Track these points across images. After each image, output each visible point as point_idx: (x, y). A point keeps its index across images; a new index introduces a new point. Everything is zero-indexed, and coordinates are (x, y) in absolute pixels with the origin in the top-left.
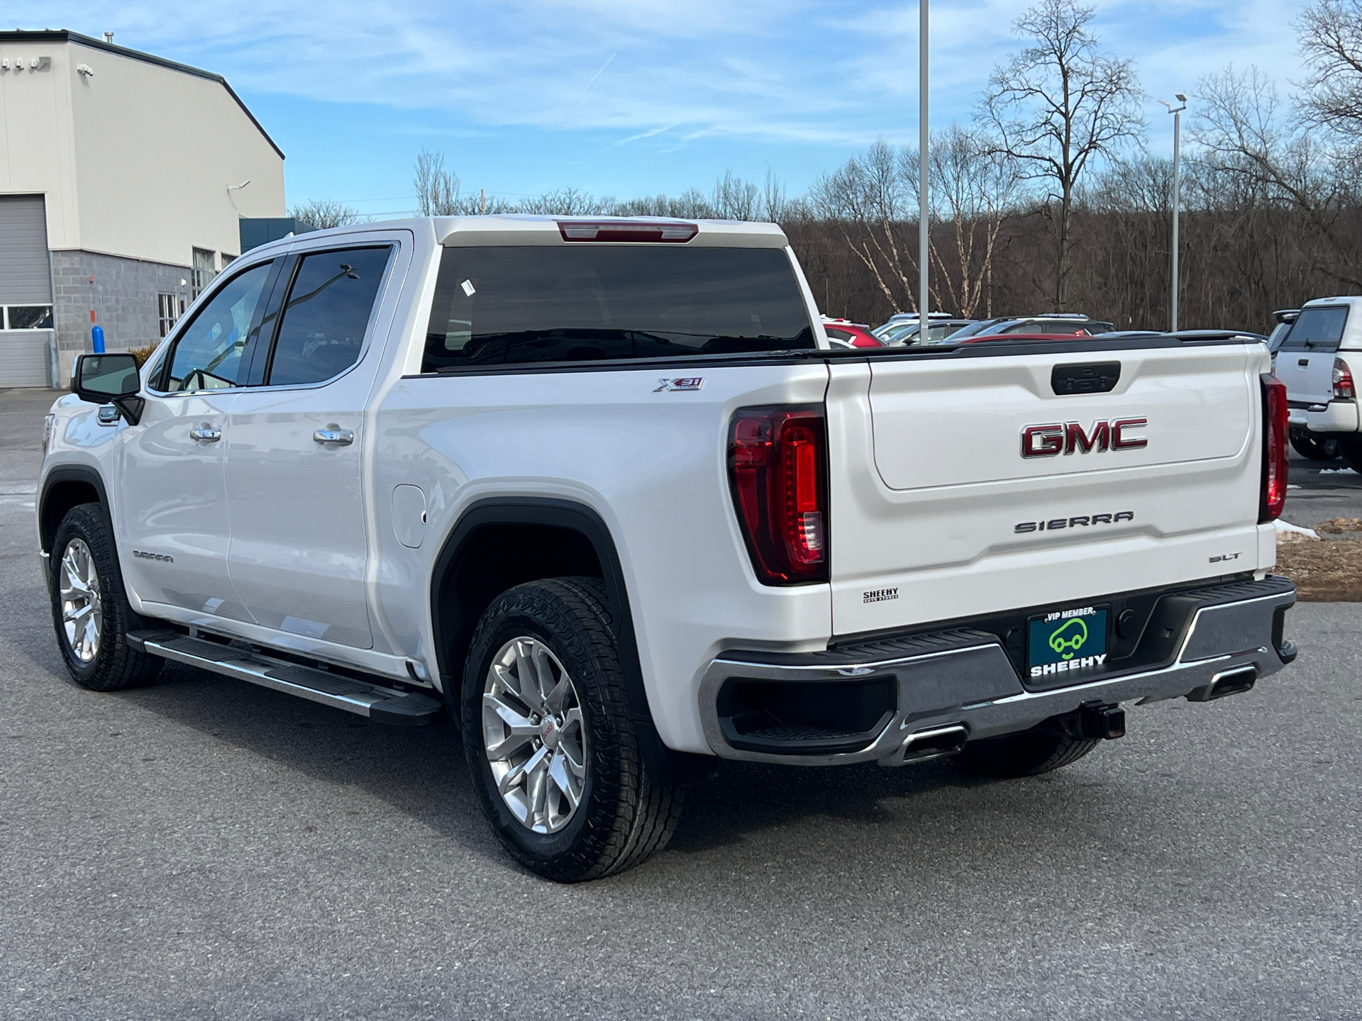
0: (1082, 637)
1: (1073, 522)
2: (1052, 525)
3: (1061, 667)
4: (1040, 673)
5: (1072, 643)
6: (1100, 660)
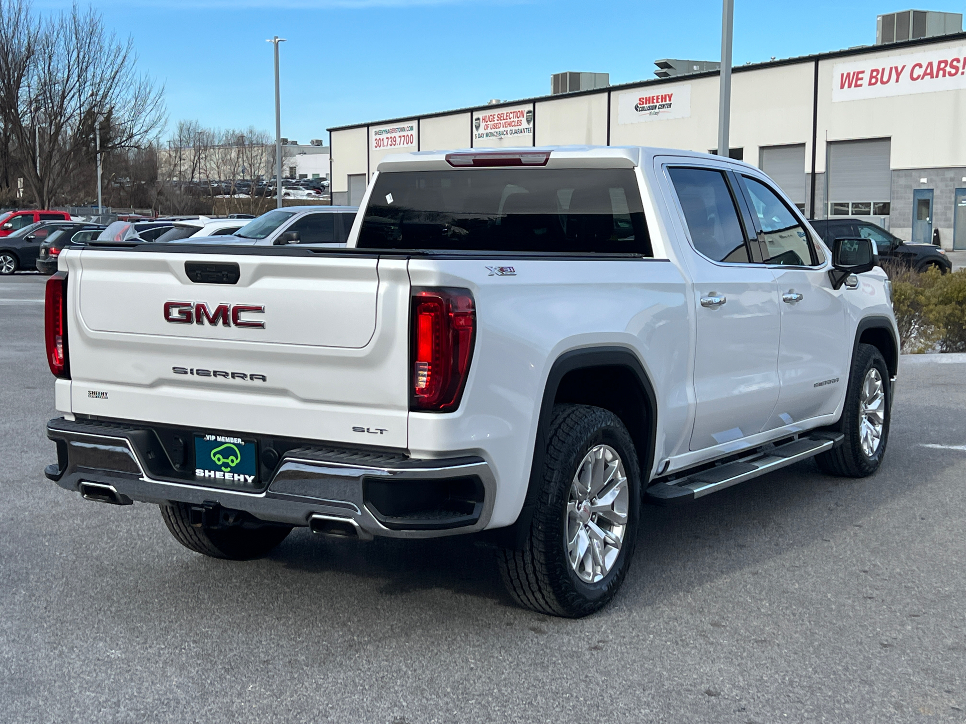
0: (237, 459)
1: (215, 373)
2: (199, 372)
3: (219, 475)
4: (202, 475)
5: (229, 461)
6: (250, 479)
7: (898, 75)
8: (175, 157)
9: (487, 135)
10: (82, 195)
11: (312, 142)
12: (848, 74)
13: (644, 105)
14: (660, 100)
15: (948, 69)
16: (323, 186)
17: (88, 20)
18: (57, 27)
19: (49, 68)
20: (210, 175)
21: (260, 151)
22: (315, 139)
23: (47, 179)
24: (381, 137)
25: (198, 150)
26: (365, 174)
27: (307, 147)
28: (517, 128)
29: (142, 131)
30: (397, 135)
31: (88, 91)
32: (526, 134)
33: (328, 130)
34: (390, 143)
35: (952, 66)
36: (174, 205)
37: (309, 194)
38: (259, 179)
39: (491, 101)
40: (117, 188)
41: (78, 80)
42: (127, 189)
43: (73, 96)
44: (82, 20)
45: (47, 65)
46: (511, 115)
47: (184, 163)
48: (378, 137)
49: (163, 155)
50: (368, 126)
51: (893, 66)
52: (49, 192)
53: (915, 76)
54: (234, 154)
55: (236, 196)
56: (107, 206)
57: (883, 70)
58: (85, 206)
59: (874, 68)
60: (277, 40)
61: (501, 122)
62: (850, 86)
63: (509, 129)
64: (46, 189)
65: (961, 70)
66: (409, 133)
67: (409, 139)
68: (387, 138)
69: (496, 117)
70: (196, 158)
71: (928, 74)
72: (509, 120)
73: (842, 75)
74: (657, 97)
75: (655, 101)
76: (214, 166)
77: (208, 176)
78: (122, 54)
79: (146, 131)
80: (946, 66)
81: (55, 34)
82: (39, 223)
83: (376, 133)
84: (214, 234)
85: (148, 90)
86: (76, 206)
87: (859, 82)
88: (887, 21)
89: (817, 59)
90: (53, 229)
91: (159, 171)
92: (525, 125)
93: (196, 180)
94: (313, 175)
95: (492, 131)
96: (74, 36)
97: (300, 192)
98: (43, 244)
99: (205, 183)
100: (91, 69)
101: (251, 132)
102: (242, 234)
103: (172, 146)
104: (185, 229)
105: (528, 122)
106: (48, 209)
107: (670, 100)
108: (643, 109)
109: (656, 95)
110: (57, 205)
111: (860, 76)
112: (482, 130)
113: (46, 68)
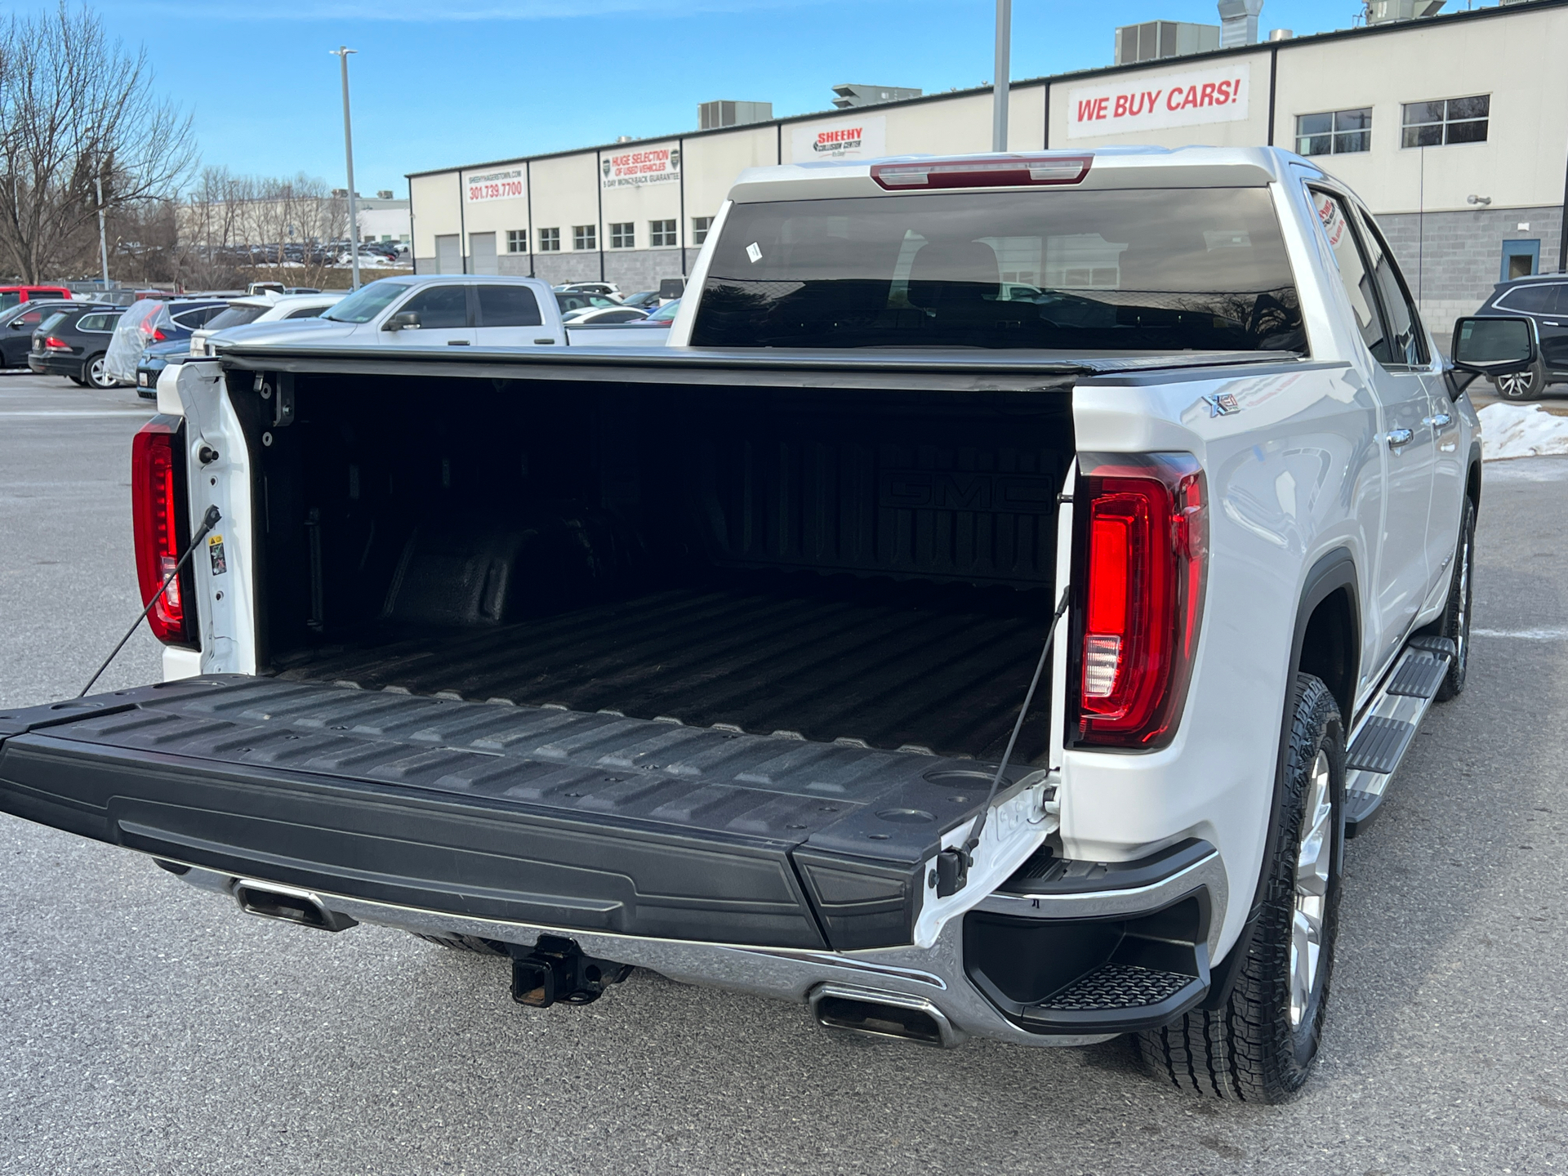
7: (1152, 102)
8: (202, 215)
9: (620, 182)
10: (79, 265)
11: (380, 194)
12: (1088, 103)
13: (826, 143)
14: (845, 137)
15: (1216, 95)
16: (397, 251)
17: (82, 22)
18: (38, 32)
19: (30, 90)
20: (250, 238)
21: (315, 206)
22: (383, 189)
23: (35, 244)
24: (478, 185)
25: (230, 205)
26: (458, 235)
27: (373, 200)
28: (659, 173)
29: (164, 176)
30: (499, 182)
31: (87, 121)
32: (672, 181)
33: (406, 176)
34: (490, 193)
35: (1220, 91)
36: (204, 279)
37: (380, 262)
38: (313, 243)
39: (620, 138)
40: (125, 256)
41: (72, 105)
42: (138, 257)
43: (65, 129)
44: (73, 23)
45: (27, 84)
46: (651, 157)
47: (213, 223)
48: (474, 185)
49: (185, 212)
50: (460, 170)
51: (1146, 92)
52: (39, 262)
53: (1173, 104)
54: (280, 209)
55: (286, 265)
56: (114, 279)
57: (1133, 96)
58: (84, 280)
59: (1121, 94)
60: (345, 51)
61: (638, 165)
62: (1090, 118)
63: (648, 174)
64: (33, 258)
65: (1232, 97)
66: (516, 180)
67: (516, 189)
68: (487, 187)
69: (630, 158)
70: (230, 215)
71: (1190, 102)
72: (648, 163)
73: (1081, 103)
74: (843, 132)
75: (839, 138)
76: (255, 225)
77: (247, 240)
78: (133, 69)
79: (170, 176)
80: (1213, 91)
81: (36, 41)
82: (27, 303)
83: (472, 180)
84: (289, 317)
85: (170, 120)
86: (72, 280)
87: (1102, 113)
88: (1129, 35)
89: (1047, 82)
90: (48, 312)
91: (180, 233)
92: (669, 169)
93: (230, 244)
94: (383, 237)
95: (627, 177)
96: (63, 44)
97: (368, 259)
98: (36, 333)
99: (243, 248)
100: (90, 89)
101: (301, 181)
102: (334, 317)
103: (196, 199)
104: (246, 309)
105: (674, 165)
106: (39, 285)
107: (859, 136)
108: (824, 148)
109: (840, 130)
110: (47, 278)
111: (1103, 104)
112: (612, 176)
113: (26, 90)
